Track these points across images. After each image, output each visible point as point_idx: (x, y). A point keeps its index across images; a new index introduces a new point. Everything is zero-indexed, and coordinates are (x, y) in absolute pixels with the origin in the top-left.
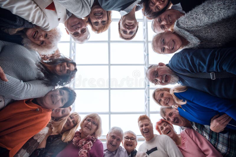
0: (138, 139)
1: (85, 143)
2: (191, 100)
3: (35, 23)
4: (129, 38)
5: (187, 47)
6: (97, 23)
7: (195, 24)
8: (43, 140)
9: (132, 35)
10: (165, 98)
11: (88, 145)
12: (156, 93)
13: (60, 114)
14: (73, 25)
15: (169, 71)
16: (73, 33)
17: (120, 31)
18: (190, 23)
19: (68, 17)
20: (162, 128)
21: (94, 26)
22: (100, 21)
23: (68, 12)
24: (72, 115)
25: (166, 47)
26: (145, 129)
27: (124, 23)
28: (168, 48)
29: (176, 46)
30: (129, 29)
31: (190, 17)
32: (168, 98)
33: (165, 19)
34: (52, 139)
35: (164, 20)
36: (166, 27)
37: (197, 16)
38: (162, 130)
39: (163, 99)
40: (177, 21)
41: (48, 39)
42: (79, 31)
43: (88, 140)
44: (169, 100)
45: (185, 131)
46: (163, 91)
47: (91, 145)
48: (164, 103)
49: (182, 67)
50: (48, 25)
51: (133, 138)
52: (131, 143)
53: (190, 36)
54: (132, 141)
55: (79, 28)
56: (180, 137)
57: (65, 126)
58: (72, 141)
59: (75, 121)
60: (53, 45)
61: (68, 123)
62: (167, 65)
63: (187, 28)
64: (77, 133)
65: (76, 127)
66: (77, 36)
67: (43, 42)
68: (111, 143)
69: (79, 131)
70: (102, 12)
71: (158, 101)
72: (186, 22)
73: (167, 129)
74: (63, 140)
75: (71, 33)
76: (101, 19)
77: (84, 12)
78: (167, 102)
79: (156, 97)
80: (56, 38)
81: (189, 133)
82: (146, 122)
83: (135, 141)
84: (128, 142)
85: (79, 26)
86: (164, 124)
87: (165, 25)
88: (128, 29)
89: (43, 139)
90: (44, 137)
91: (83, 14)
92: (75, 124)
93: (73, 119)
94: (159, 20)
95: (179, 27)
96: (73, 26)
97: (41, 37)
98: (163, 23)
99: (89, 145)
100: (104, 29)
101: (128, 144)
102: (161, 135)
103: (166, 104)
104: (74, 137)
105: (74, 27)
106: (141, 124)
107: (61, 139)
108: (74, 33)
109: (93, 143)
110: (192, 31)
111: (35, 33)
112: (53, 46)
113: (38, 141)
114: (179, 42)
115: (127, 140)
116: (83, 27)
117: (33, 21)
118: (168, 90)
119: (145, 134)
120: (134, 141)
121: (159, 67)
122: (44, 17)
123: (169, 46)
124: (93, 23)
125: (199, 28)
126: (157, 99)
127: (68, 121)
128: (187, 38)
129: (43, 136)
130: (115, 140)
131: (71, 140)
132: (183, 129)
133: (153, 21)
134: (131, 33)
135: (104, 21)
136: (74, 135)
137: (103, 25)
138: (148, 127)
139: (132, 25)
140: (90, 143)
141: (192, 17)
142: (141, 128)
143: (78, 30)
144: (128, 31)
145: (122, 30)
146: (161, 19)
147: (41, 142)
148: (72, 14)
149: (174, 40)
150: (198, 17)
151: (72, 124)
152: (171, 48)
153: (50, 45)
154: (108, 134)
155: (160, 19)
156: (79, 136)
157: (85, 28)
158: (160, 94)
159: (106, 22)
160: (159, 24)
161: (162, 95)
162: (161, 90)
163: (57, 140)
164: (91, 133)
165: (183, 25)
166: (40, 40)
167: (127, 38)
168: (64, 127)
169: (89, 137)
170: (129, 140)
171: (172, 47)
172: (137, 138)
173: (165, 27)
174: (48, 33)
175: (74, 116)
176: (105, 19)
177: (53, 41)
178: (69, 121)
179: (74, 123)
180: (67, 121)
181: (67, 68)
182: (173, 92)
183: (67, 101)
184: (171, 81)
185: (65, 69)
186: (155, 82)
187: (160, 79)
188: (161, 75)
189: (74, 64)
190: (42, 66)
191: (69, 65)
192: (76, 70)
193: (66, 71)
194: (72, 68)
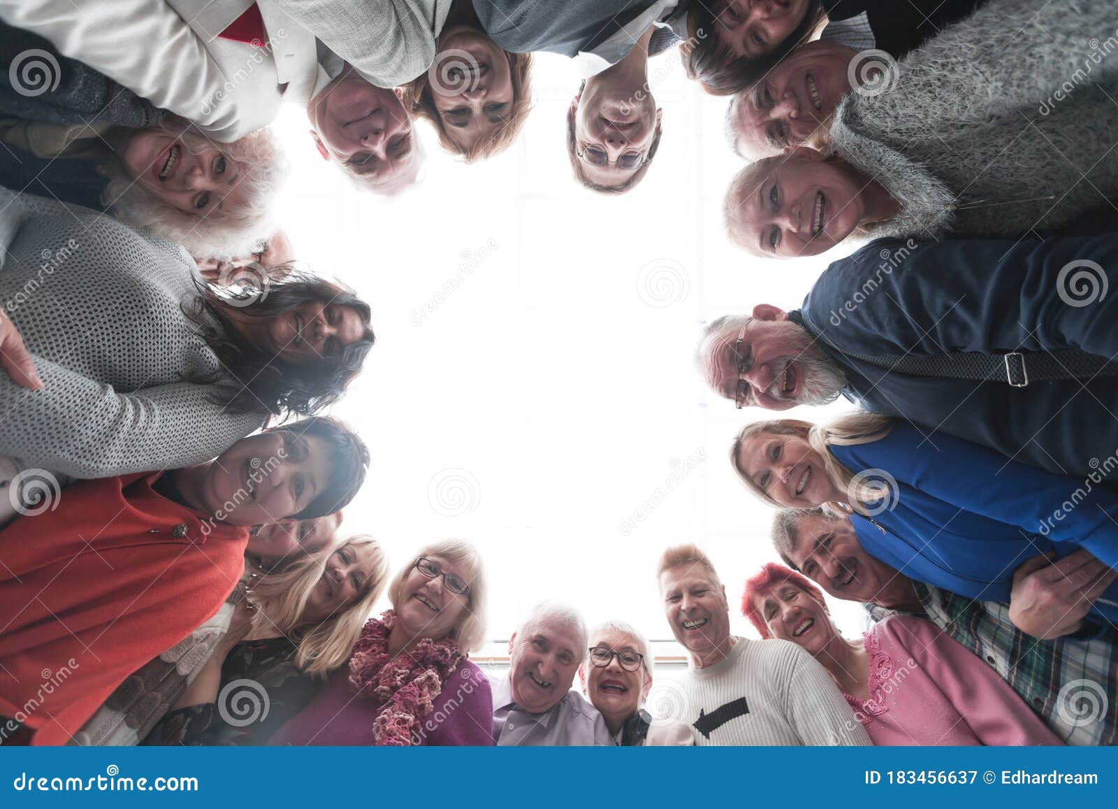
1: (407, 680)
2: (912, 483)
3: (166, 104)
4: (617, 183)
6: (462, 114)
7: (936, 111)
8: (206, 665)
9: (629, 173)
10: (790, 468)
11: (420, 686)
12: (747, 445)
13: (293, 541)
14: (349, 119)
15: (802, 340)
16: (349, 154)
17: (573, 151)
18: (911, 110)
19: (325, 79)
20: (773, 609)
21: (450, 126)
22: (476, 103)
23: (324, 55)
24: (348, 544)
25: (785, 224)
26: (692, 611)
27: (595, 117)
28: (794, 230)
30: (615, 140)
32: (801, 465)
33: (791, 92)
34: (248, 659)
35: (782, 99)
36: (794, 133)
37: (944, 72)
38: (771, 618)
39: (779, 473)
41: (232, 182)
42: (379, 149)
43: (422, 662)
44: (807, 474)
45: (889, 626)
46: (779, 433)
47: (432, 687)
48: (785, 488)
49: (866, 325)
50: (231, 115)
51: (629, 654)
52: (622, 680)
54: (629, 667)
55: (377, 133)
57: (317, 600)
58: (345, 668)
59: (363, 574)
60: (254, 211)
61: (330, 585)
62: (795, 317)
64: (371, 632)
65: (365, 603)
66: (370, 170)
67: (204, 199)
68: (531, 674)
69: (380, 618)
70: (489, 57)
71: (757, 481)
73: (797, 614)
74: (301, 663)
75: (341, 157)
76: (483, 93)
77: (402, 60)
78: (798, 484)
79: (744, 464)
80: (268, 180)
81: (907, 636)
82: (693, 576)
83: (642, 669)
84: (609, 672)
85: (380, 124)
86: (784, 591)
87: (791, 124)
88: (610, 141)
89: (204, 662)
90: (208, 649)
91: (400, 68)
92: (364, 588)
93: (352, 567)
94: (763, 97)
96: (349, 123)
97: (198, 171)
98: (782, 112)
99: (425, 690)
100: (495, 144)
101: (609, 681)
103: (793, 494)
104: (357, 647)
105: (355, 129)
106: (672, 586)
107: (292, 659)
108: (355, 155)
109: (442, 678)
111: (166, 157)
112: (258, 218)
113: (183, 670)
115: (605, 662)
116: (398, 130)
117: (162, 93)
118: (802, 430)
119: (687, 632)
120: (636, 665)
121: (755, 323)
122: (211, 77)
123: (799, 220)
124: (443, 116)
126: (752, 471)
127: (329, 575)
129: (205, 645)
130: (549, 658)
131: (340, 663)
134: (626, 160)
135: (499, 106)
136: (356, 639)
137: (490, 125)
138: (704, 600)
139: (631, 125)
140: (430, 678)
142: (672, 607)
143: (374, 143)
144: (614, 154)
145: (584, 145)
146: (773, 94)
147: (194, 676)
148: (347, 64)
149: (827, 192)
150: (953, 77)
151: (349, 587)
152: (807, 229)
153: (242, 212)
154: (514, 636)
155: (767, 93)
156: (379, 644)
157: (406, 131)
158: (764, 448)
159: (508, 109)
160: (761, 117)
161: (775, 454)
162: (768, 428)
163: (272, 664)
164: (436, 630)
166: (193, 190)
167: (604, 184)
168: (309, 603)
169: (424, 648)
170: (614, 663)
171: (813, 226)
173: (789, 131)
174: (230, 151)
175: (360, 552)
176: (503, 94)
177: (253, 191)
178: (336, 573)
179: (356, 584)
180: (324, 575)
181: (327, 330)
182: (826, 442)
183: (320, 486)
184: (806, 392)
185: (316, 334)
186: (739, 396)
187: (763, 381)
188: (767, 359)
189: (363, 311)
190: (208, 317)
191: (337, 315)
192: (369, 337)
193: (322, 342)
194: (353, 331)
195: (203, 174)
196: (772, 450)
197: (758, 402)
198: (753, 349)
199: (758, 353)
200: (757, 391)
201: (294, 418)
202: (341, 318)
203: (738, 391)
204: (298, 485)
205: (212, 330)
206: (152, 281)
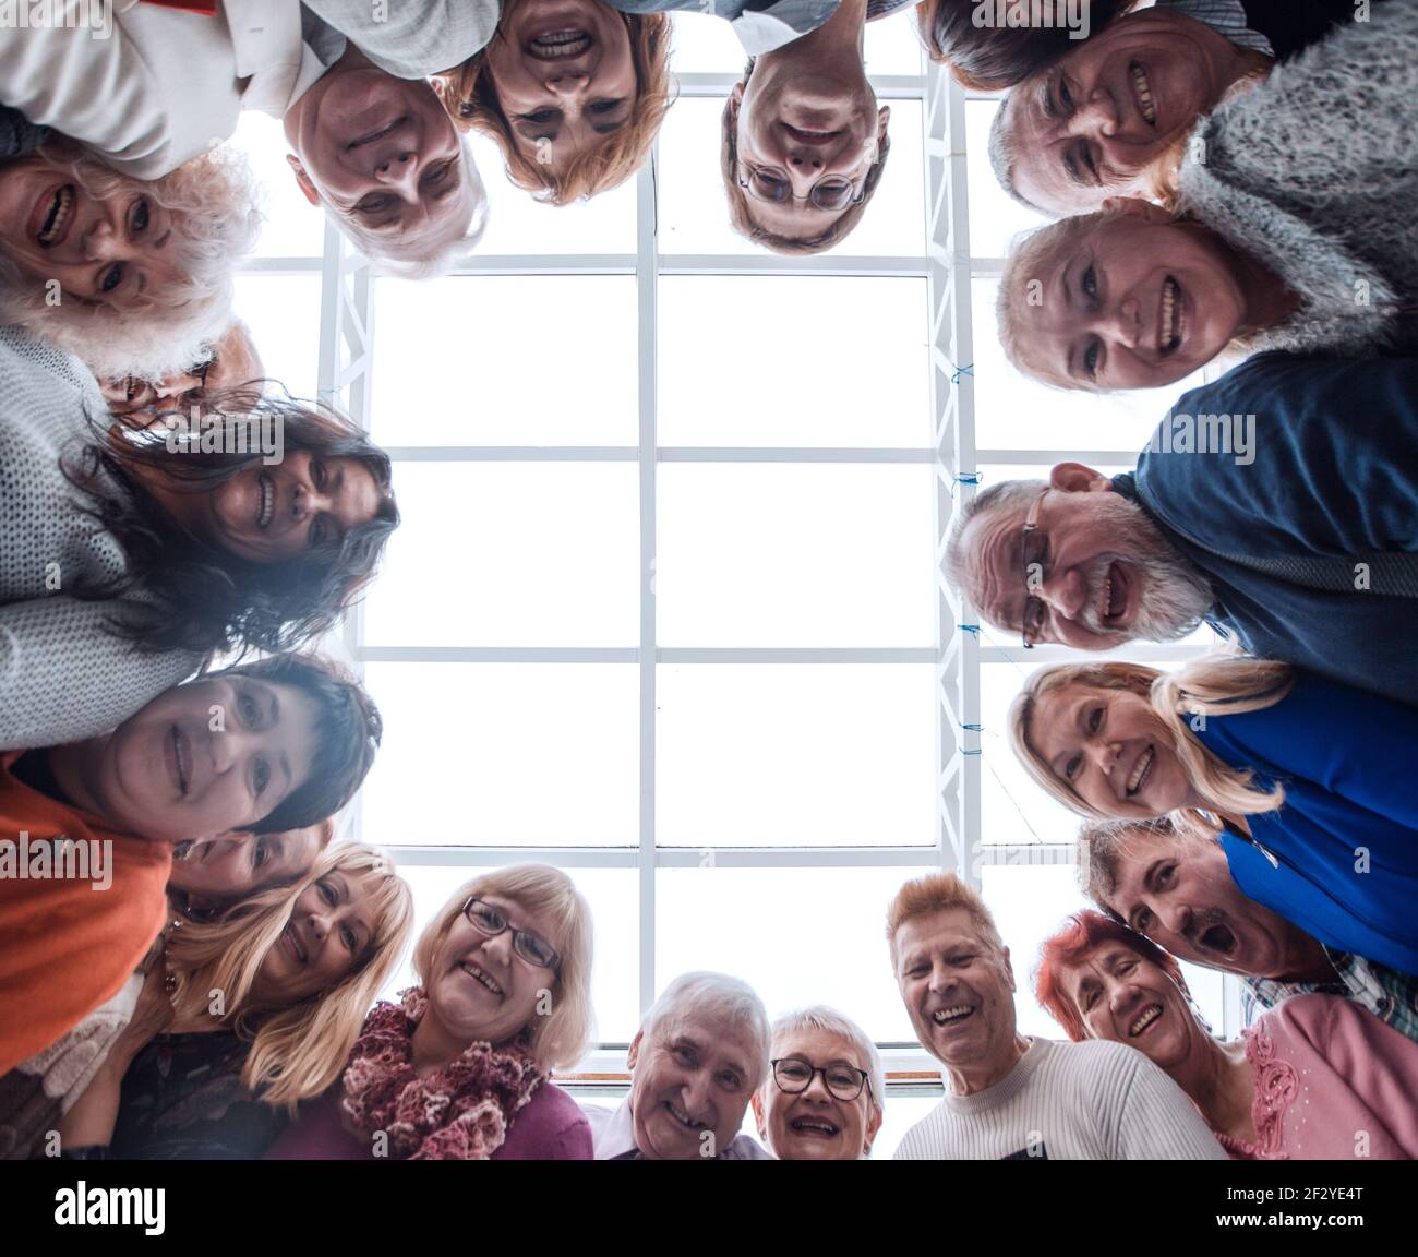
0: (889, 1075)
1: (447, 1115)
2: (1326, 783)
3: (50, 117)
4: (809, 233)
5: (1284, 340)
6: (546, 121)
7: (1357, 149)
8: (94, 1082)
9: (827, 217)
10: (1116, 747)
11: (470, 1129)
12: (1044, 705)
13: (242, 867)
14: (357, 134)
15: (1136, 527)
16: (354, 196)
17: (732, 176)
18: (1315, 146)
19: (314, 68)
20: (1093, 991)
21: (524, 141)
22: (570, 100)
23: (313, 30)
24: (335, 869)
25: (1112, 333)
26: (949, 991)
27: (771, 118)
28: (1129, 344)
29: (1198, 328)
30: (806, 161)
31: (1321, 93)
32: (1137, 742)
33: (1105, 91)
34: (164, 1068)
35: (1092, 101)
36: (1111, 160)
37: (1372, 83)
38: (1089, 1007)
39: (1097, 755)
40: (1203, 124)
41: (160, 243)
42: (406, 185)
43: (469, 1086)
44: (1147, 758)
45: (1287, 1012)
46: (1101, 686)
47: (490, 1130)
48: (1108, 782)
49: (1244, 503)
50: (156, 132)
51: (842, 1072)
52: (830, 1115)
53: (1314, 254)
54: (842, 1094)
55: (404, 158)
56: (1239, 1058)
57: (278, 968)
58: (337, 1089)
59: (361, 923)
60: (199, 290)
61: (302, 942)
62: (1123, 486)
63: (1293, 186)
64: (383, 1025)
65: (367, 978)
66: (390, 221)
67: (115, 275)
68: (668, 1105)
69: (396, 1001)
70: (592, 21)
71: (1060, 770)
72: (1285, 139)
73: (1133, 999)
74: (253, 1083)
75: (340, 202)
76: (583, 83)
77: (441, 31)
78: (1130, 776)
79: (1038, 738)
81: (1318, 1030)
82: (951, 931)
83: (864, 1096)
84: (808, 1101)
85: (408, 143)
86: (1112, 959)
87: (1105, 145)
88: (796, 162)
89: (91, 1073)
90: (98, 1053)
91: (435, 43)
92: (366, 950)
93: (342, 912)
94: (1057, 96)
95: (1225, 180)
96: (354, 145)
97: (105, 229)
98: (1090, 122)
99: (479, 1136)
100: (604, 168)
101: (806, 1117)
102: (1082, 1043)
103: (1122, 793)
104: (357, 1051)
105: (367, 155)
106: (915, 949)
107: (238, 1072)
108: (368, 196)
109: (509, 1115)
110: (1334, 206)
111: (50, 205)
112: (204, 302)
113: (55, 1087)
114: (1217, 295)
115: (801, 1085)
116: (440, 152)
117: (43, 99)
118: (1139, 681)
119: (940, 1030)
120: (855, 1090)
121: (1054, 497)
122: (125, 70)
123: (1135, 326)
124: (514, 124)
125: (1394, 186)
126: (1052, 751)
127: (300, 927)
128: (1290, 270)
129: (93, 1044)
130: (701, 1079)
131: (322, 1088)
132: (1265, 1002)
133: (1005, 103)
134: (825, 195)
135: (608, 105)
136: (354, 1039)
137: (596, 136)
138: (972, 973)
139: (833, 135)
140: (487, 1115)
141: (1336, 93)
142: (915, 986)
143: (399, 175)
144: (802, 183)
145: (751, 171)
146: (1074, 93)
147: (73, 1098)
148: (351, 46)
149: (1180, 278)
150: (1383, 92)
151: (336, 949)
152: (1149, 341)
153: (181, 294)
154: (639, 1037)
155: (1064, 92)
156: (396, 1047)
157: (452, 154)
158: (1073, 711)
159: (625, 111)
160: (1054, 131)
161: (1093, 721)
162: (1083, 678)
163: (206, 1079)
164: (497, 1029)
165: (1258, 164)
166: (97, 261)
167: (787, 235)
168: (262, 972)
169: (479, 1061)
170: (816, 1085)
171: (1159, 336)
172: (883, 1065)
173: (1101, 158)
174: (154, 193)
175: (355, 885)
176: (617, 83)
177: (196, 257)
178: (312, 923)
179: (350, 940)
180: (290, 926)
181: (315, 502)
182: (1179, 708)
183: (299, 774)
184: (1144, 616)
185: (296, 511)
186: (1027, 625)
187: (1069, 599)
188: (1076, 559)
189: (376, 466)
190: (108, 481)
191: (332, 475)
192: (387, 513)
193: (306, 524)
194: (359, 502)
195: (113, 234)
196: (1087, 717)
197: (1060, 635)
198: (1053, 542)
199: (1061, 549)
200: (1060, 617)
201: (254, 656)
202: (339, 480)
203: (1027, 617)
204: (260, 772)
205: (113, 503)
206: (14, 419)
